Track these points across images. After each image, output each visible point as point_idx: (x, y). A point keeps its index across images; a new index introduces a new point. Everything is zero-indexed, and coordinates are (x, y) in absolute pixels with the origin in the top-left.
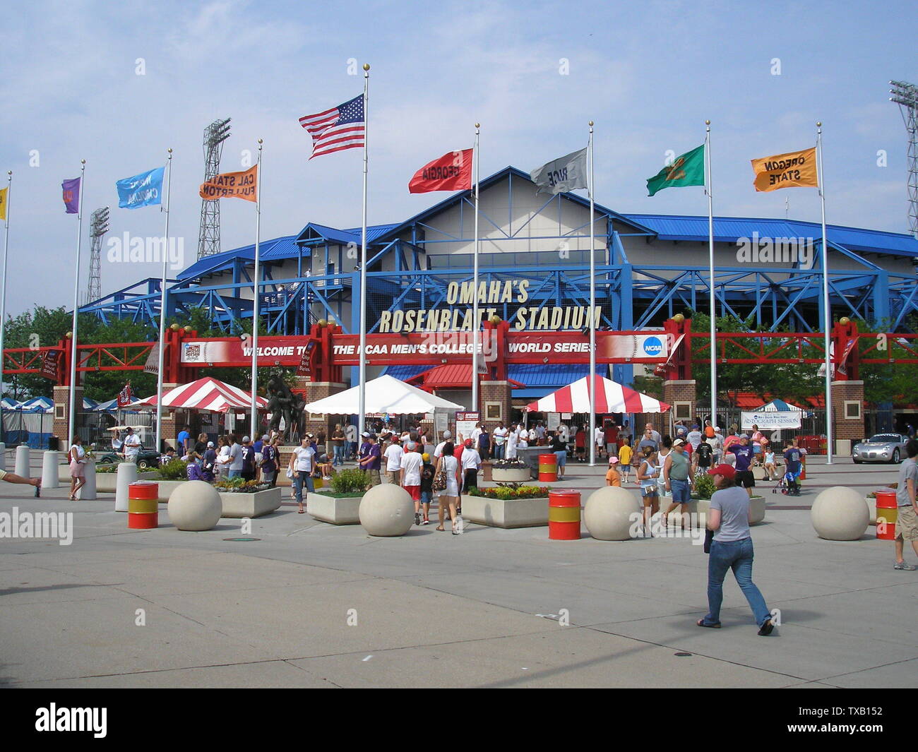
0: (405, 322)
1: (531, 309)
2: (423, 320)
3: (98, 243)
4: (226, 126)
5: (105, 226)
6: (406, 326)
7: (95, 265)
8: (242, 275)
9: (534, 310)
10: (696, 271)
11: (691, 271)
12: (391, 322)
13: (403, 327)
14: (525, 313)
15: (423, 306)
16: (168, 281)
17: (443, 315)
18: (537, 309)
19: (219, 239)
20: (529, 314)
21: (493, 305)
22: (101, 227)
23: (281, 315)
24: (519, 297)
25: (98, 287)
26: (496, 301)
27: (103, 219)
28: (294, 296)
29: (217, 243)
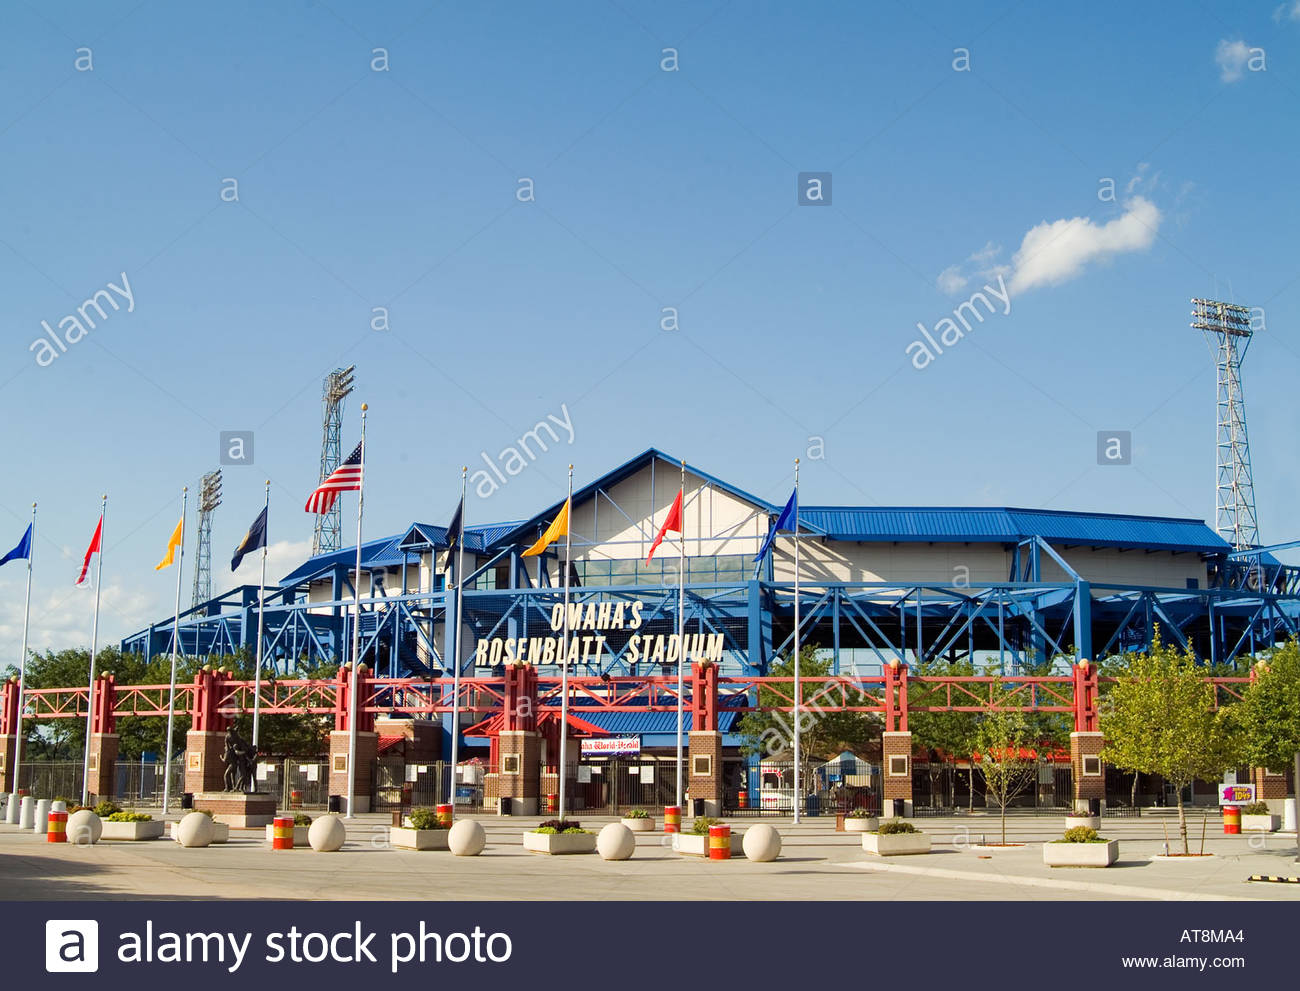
0: (504, 653)
1: (645, 637)
2: (524, 651)
3: (208, 520)
4: (349, 377)
5: (218, 496)
6: (505, 658)
7: (204, 552)
8: (344, 584)
9: (648, 638)
10: (840, 588)
11: (834, 588)
12: (488, 652)
13: (502, 660)
14: (638, 641)
15: (525, 633)
16: (266, 588)
17: (547, 644)
18: (652, 637)
19: (340, 529)
20: (643, 642)
21: (603, 632)
22: (212, 497)
23: (372, 639)
24: (632, 622)
25: (208, 583)
26: (606, 627)
27: (214, 487)
28: (386, 617)
29: (338, 533)
